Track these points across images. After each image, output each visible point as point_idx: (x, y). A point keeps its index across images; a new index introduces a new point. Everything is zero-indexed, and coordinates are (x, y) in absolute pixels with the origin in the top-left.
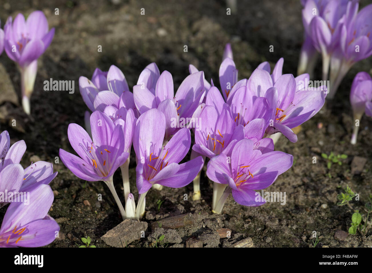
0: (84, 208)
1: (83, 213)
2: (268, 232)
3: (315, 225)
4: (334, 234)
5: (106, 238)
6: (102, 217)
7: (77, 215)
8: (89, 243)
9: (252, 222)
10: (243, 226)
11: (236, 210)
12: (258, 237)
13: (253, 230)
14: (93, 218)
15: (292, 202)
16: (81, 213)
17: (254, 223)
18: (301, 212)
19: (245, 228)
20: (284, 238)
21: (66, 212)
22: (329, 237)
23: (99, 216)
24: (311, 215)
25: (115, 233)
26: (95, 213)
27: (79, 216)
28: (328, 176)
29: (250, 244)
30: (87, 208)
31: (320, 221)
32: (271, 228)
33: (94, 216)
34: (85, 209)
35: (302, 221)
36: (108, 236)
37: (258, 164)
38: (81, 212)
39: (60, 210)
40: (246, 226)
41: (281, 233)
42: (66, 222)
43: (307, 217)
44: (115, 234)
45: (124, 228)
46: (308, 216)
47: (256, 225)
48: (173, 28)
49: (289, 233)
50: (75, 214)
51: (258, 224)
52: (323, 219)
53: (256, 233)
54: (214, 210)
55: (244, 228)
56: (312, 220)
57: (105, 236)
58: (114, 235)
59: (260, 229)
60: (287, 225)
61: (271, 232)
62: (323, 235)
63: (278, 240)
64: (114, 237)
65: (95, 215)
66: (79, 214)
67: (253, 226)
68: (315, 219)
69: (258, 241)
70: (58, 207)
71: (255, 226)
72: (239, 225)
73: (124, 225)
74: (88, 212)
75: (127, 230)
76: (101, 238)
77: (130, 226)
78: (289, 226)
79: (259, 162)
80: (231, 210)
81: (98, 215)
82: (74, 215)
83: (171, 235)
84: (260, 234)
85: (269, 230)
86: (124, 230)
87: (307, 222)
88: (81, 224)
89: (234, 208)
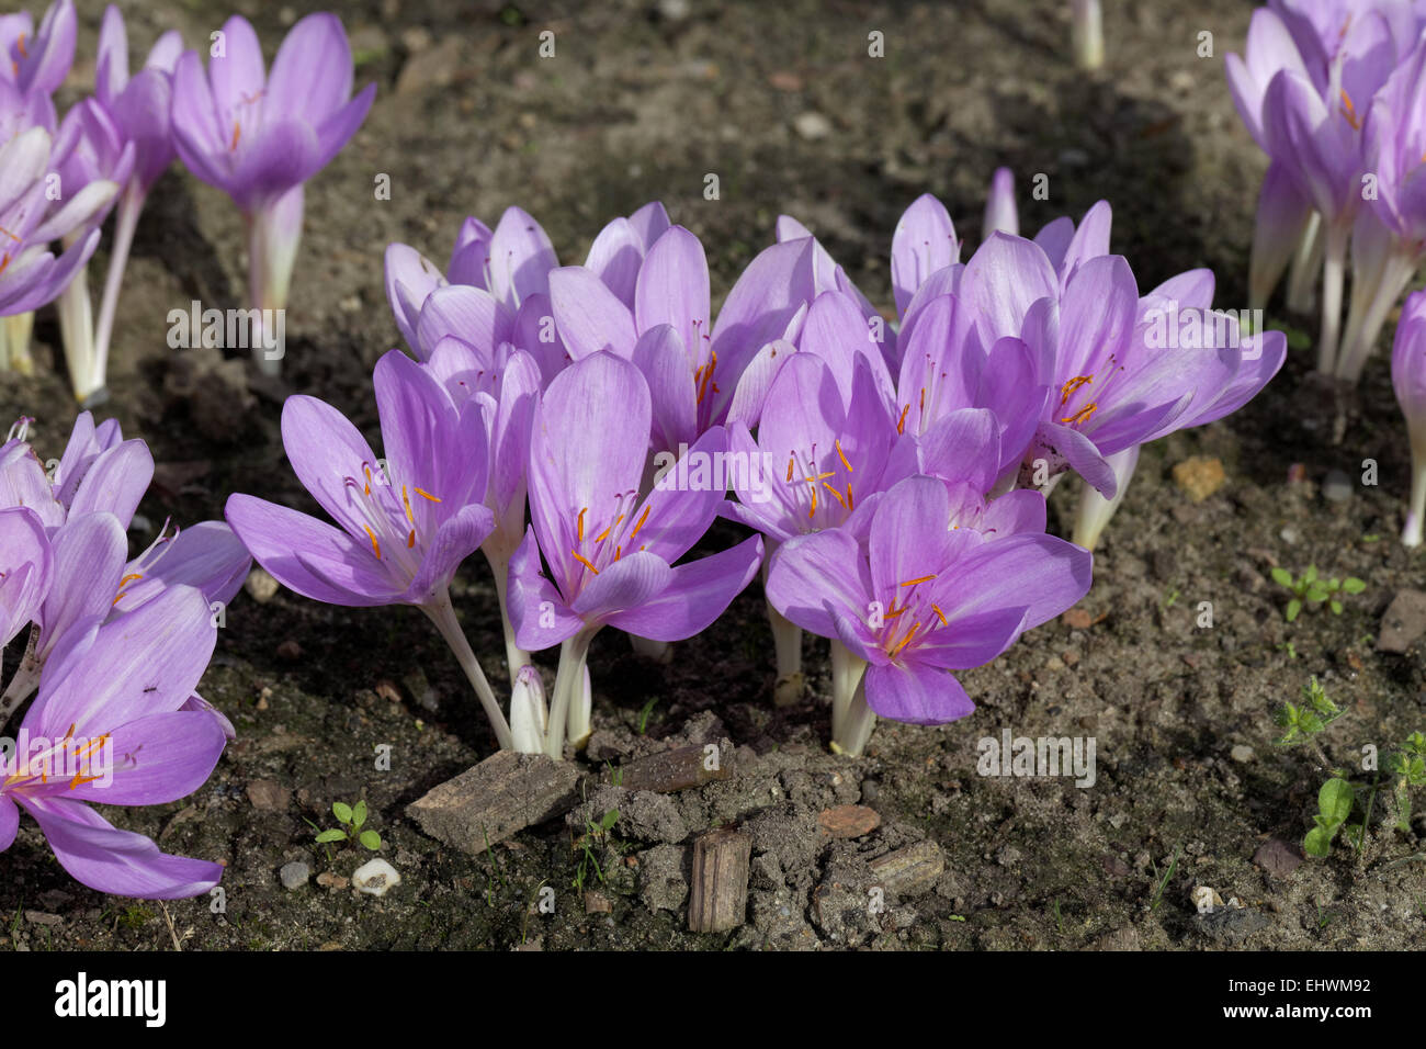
0: (376, 708)
1: (371, 724)
2: (1014, 829)
3: (1197, 818)
4: (1255, 851)
5: (424, 810)
6: (435, 743)
7: (350, 731)
8: (359, 823)
9: (962, 791)
10: (931, 803)
11: (915, 748)
12: (977, 844)
13: (964, 819)
14: (406, 744)
15: (1128, 732)
16: (366, 725)
17: (972, 796)
18: (1151, 769)
19: (936, 811)
20: (1071, 856)
21: (313, 718)
22: (1235, 863)
23: (426, 740)
24: (1186, 782)
25: (457, 794)
26: (416, 728)
27: (356, 734)
28: (1287, 650)
29: (929, 866)
30: (387, 710)
31: (1218, 805)
32: (1027, 818)
33: (410, 737)
34: (380, 711)
35: (1149, 801)
36: (432, 805)
37: (972, 575)
38: (364, 720)
39: (295, 711)
40: (941, 802)
41: (1062, 837)
42: (303, 749)
43: (1171, 788)
44: (456, 798)
45: (490, 780)
46: (1176, 785)
47: (978, 801)
48: (855, 115)
49: (1093, 840)
50: (342, 728)
51: (985, 801)
52: (1228, 800)
53: (972, 829)
54: (837, 742)
55: (932, 812)
56: (1191, 799)
57: (420, 803)
58: (454, 801)
59: (988, 818)
60: (1094, 811)
61: (1024, 832)
62: (1214, 853)
63: (1045, 860)
64: (451, 809)
65: (414, 735)
66: (359, 729)
67: (964, 806)
68: (1199, 796)
69: (972, 860)
70: (290, 698)
71: (973, 807)
72: (916, 798)
73: (490, 769)
74: (389, 722)
75: (500, 787)
76: (408, 809)
77: (513, 775)
78: (1100, 816)
79: (977, 571)
80: (898, 748)
81: (426, 734)
82: (337, 731)
83: (646, 811)
84: (986, 837)
85: (1017, 825)
86: (491, 788)
87: (1170, 806)
88: (357, 763)
89: (913, 738)
